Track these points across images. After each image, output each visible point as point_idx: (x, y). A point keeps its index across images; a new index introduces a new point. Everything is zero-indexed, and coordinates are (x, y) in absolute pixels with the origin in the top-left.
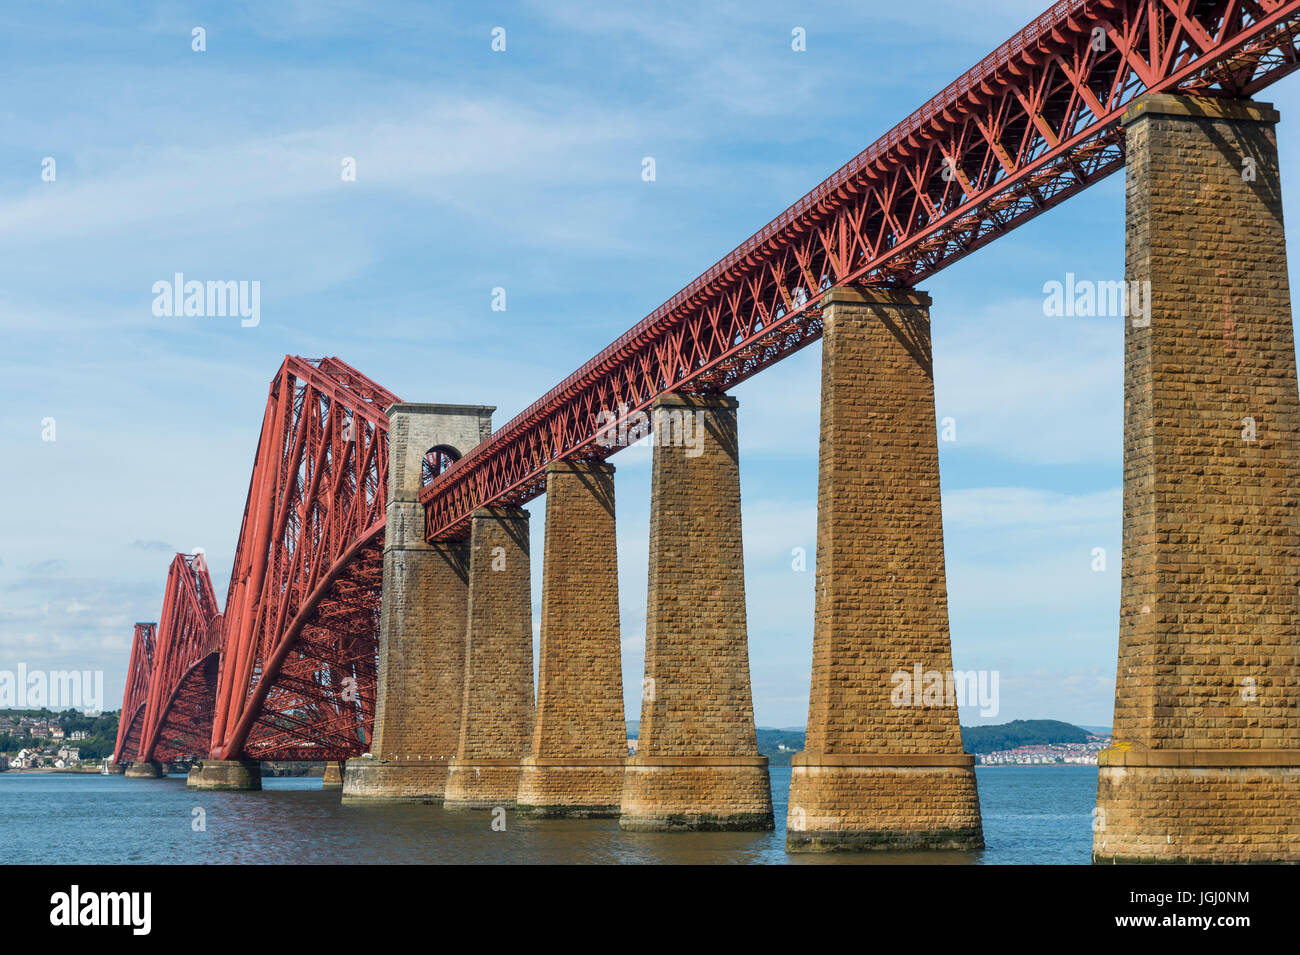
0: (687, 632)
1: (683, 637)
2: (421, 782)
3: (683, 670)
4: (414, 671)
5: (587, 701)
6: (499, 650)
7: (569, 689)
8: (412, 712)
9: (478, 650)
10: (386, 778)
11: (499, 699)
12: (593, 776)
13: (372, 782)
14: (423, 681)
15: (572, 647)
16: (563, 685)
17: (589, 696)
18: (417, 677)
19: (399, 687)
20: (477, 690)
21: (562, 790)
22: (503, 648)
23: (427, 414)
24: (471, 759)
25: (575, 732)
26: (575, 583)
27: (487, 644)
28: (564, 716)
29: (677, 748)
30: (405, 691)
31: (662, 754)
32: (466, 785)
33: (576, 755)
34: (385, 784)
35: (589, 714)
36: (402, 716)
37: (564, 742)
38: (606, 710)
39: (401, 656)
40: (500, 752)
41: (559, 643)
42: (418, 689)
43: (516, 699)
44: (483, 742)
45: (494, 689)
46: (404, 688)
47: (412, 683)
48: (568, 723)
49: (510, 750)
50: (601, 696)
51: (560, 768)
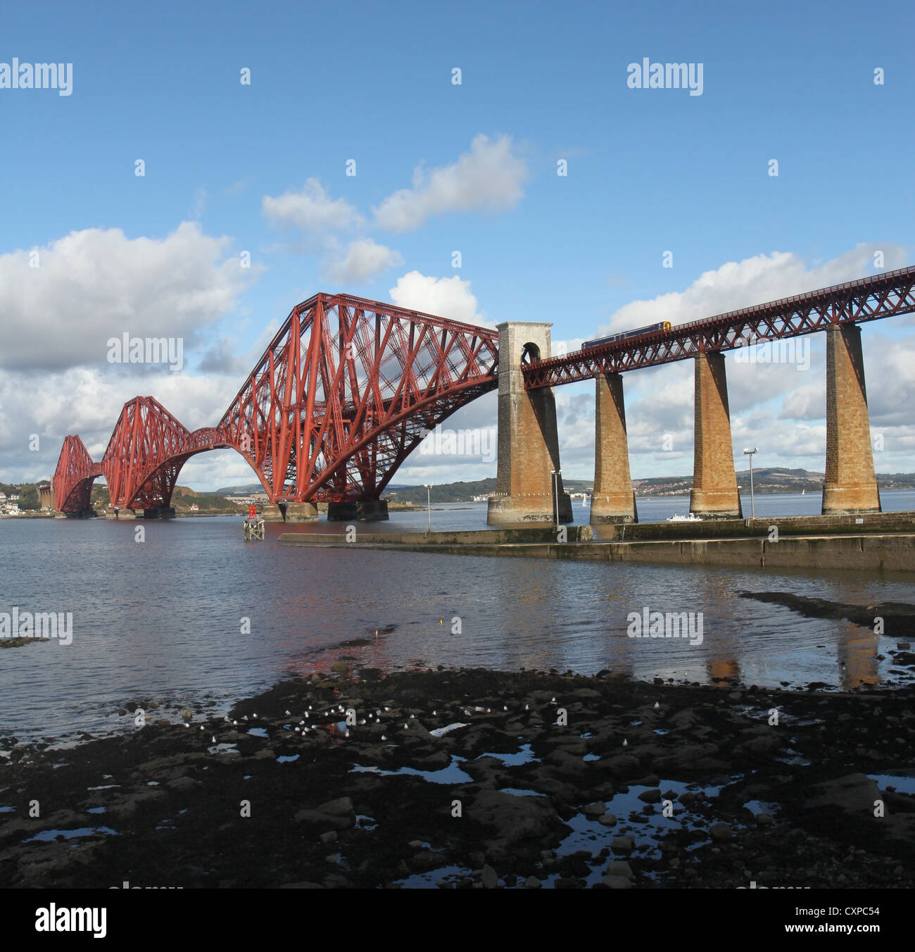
2: (530, 506)
3: (848, 446)
4: (523, 453)
5: (720, 463)
6: (613, 442)
7: (713, 457)
8: (523, 472)
9: (604, 442)
10: (515, 505)
11: (615, 464)
12: (724, 496)
13: (508, 507)
14: (527, 458)
15: (713, 439)
16: (710, 455)
17: (721, 461)
18: (525, 456)
19: (517, 460)
20: (605, 460)
21: (713, 503)
22: (615, 440)
23: (523, 327)
24: (604, 493)
25: (716, 477)
26: (712, 409)
27: (608, 438)
28: (711, 470)
29: (848, 480)
30: (520, 463)
31: (843, 482)
32: (603, 505)
33: (717, 487)
34: (515, 508)
35: (721, 468)
36: (519, 475)
37: (712, 482)
38: (728, 467)
39: (517, 446)
40: (616, 489)
41: (707, 436)
42: (525, 461)
43: (622, 464)
44: (609, 484)
45: (612, 460)
46: (519, 461)
47: (522, 459)
48: (714, 473)
49: (620, 488)
50: (725, 461)
51: (711, 494)
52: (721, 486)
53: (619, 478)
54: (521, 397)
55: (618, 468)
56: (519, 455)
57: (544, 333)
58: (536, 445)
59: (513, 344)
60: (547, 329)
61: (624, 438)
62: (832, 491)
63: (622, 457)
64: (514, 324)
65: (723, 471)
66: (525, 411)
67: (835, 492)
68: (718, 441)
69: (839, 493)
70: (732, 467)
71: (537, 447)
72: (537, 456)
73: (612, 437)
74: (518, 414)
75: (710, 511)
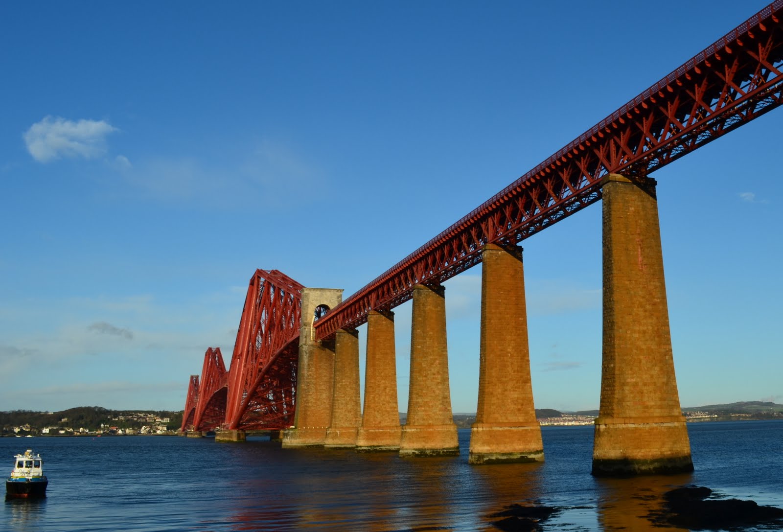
0: (425, 376)
1: (424, 379)
2: (315, 437)
4: (311, 393)
5: (383, 404)
6: (347, 385)
7: (376, 399)
8: (309, 409)
9: (338, 385)
10: (300, 436)
11: (347, 404)
12: (386, 433)
13: (294, 437)
14: (314, 397)
15: (377, 383)
16: (374, 398)
17: (384, 403)
18: (312, 396)
19: (305, 399)
20: (338, 400)
21: (373, 439)
22: (348, 384)
23: (317, 292)
24: (336, 428)
25: (379, 417)
26: (379, 358)
27: (342, 382)
28: (374, 410)
29: (422, 422)
30: (307, 401)
31: (416, 424)
32: (333, 438)
33: (379, 426)
34: (299, 438)
35: (384, 409)
36: (306, 411)
37: (374, 420)
38: (391, 408)
39: (305, 387)
40: (347, 425)
41: (373, 381)
42: (312, 400)
43: (353, 404)
44: (340, 421)
45: (344, 400)
46: (307, 400)
47: (310, 398)
48: (376, 413)
49: (351, 424)
50: (389, 402)
51: (373, 431)
52: (383, 424)
53: (350, 415)
54: (312, 348)
55: (349, 407)
56: (308, 395)
57: (336, 297)
58: (323, 387)
59: (308, 305)
60: (339, 293)
61: (357, 382)
62: (406, 432)
63: (354, 398)
64: (310, 289)
65: (386, 411)
66: (315, 359)
67: (408, 432)
68: (382, 386)
69: (412, 433)
70: (396, 408)
71: (324, 388)
72: (324, 396)
73: (345, 382)
74: (308, 362)
75: (370, 446)
